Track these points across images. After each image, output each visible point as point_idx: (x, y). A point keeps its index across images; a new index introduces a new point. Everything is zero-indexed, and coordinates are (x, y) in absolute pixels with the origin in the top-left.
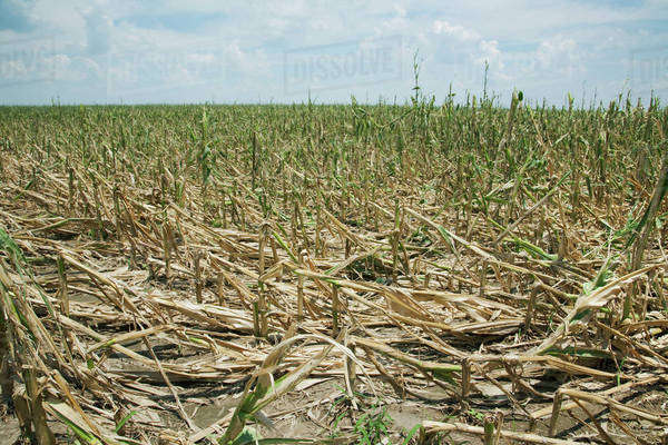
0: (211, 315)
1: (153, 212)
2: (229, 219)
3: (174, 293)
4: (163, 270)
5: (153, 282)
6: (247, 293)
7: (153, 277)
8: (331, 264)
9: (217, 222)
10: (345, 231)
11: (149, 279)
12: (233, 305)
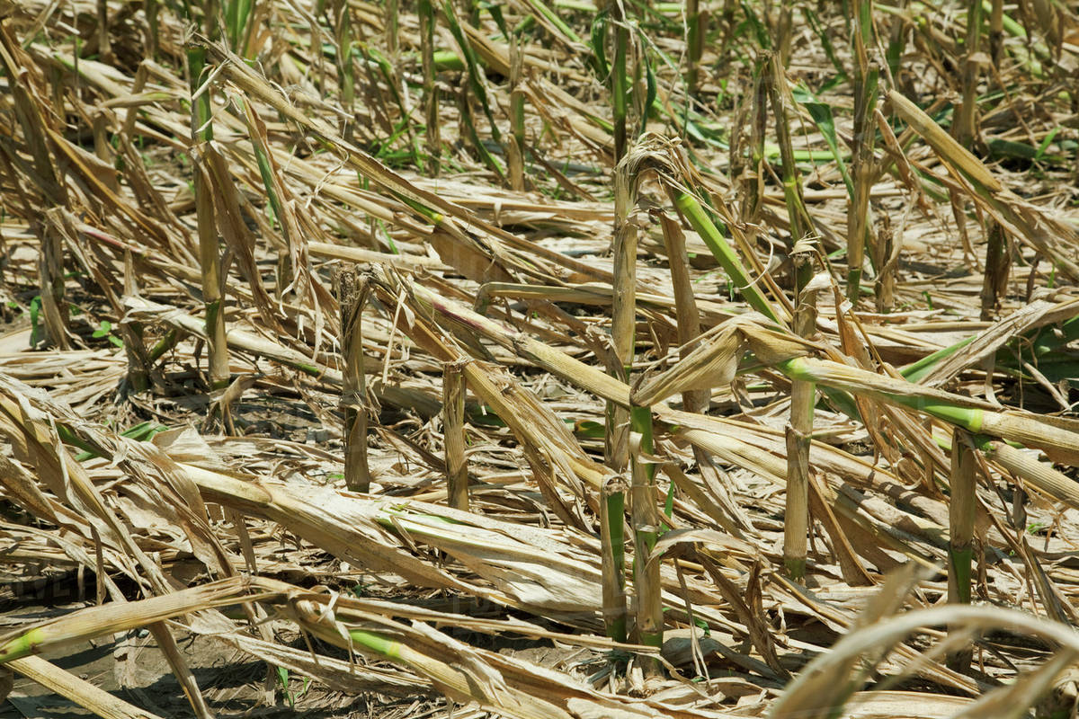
0: (418, 544)
1: (125, 94)
2: (449, 133)
3: (247, 449)
4: (185, 348)
5: (144, 399)
6: (566, 458)
7: (140, 379)
8: (924, 341)
9: (396, 145)
10: (989, 191)
11: (128, 386)
12: (497, 504)
